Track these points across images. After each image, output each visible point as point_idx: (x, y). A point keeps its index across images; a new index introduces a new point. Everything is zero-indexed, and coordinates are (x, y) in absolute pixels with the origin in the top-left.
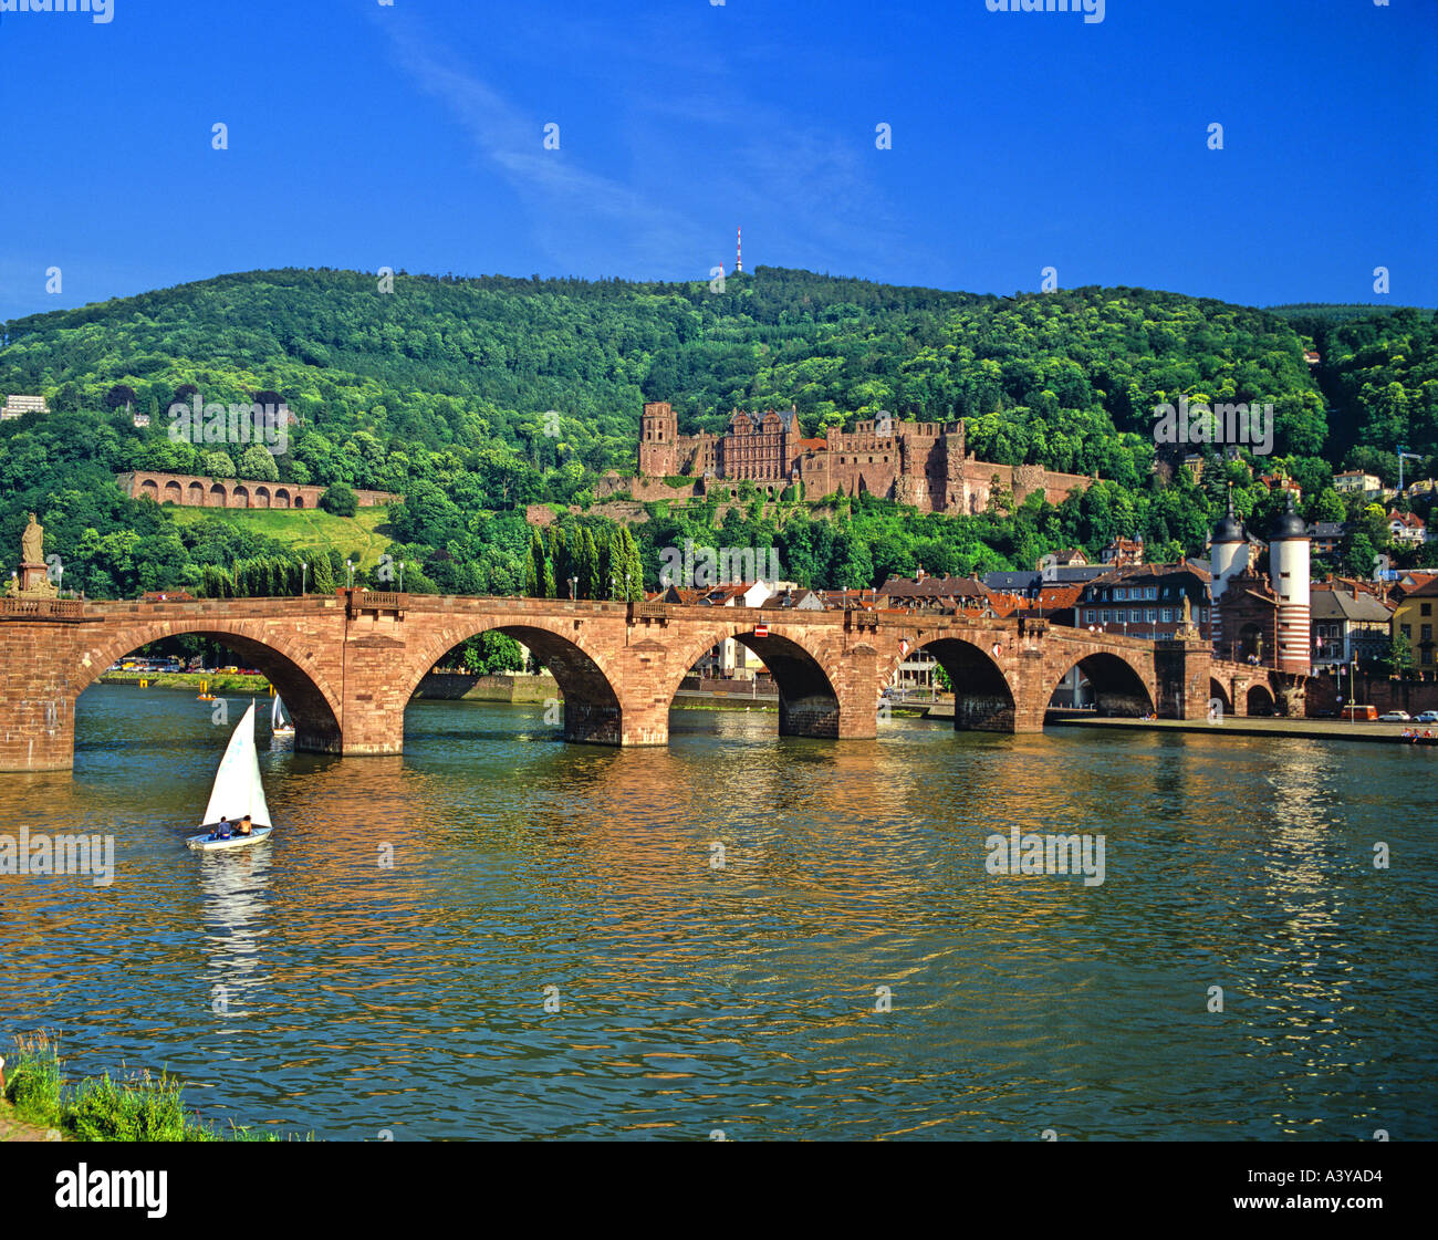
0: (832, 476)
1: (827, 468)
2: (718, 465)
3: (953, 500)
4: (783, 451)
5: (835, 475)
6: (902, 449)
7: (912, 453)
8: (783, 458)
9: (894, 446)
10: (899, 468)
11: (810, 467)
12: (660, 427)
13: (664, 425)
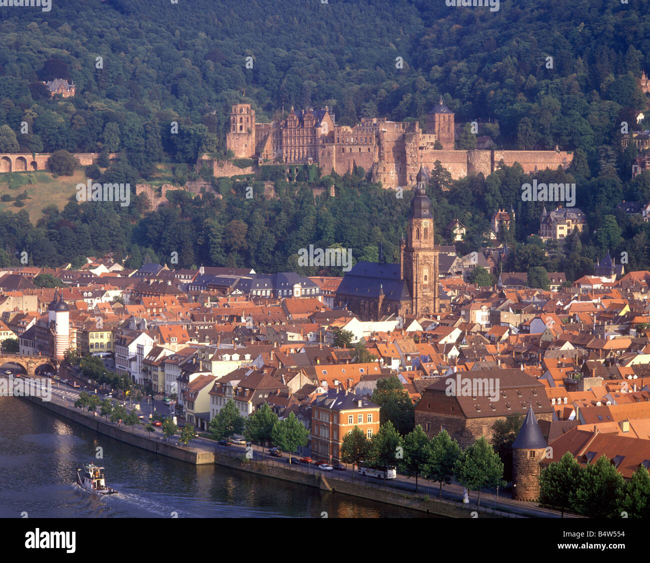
0: (337, 161)
1: (334, 155)
2: (280, 148)
5: (339, 160)
6: (379, 143)
7: (385, 145)
9: (374, 142)
10: (377, 156)
12: (241, 122)
13: (244, 120)
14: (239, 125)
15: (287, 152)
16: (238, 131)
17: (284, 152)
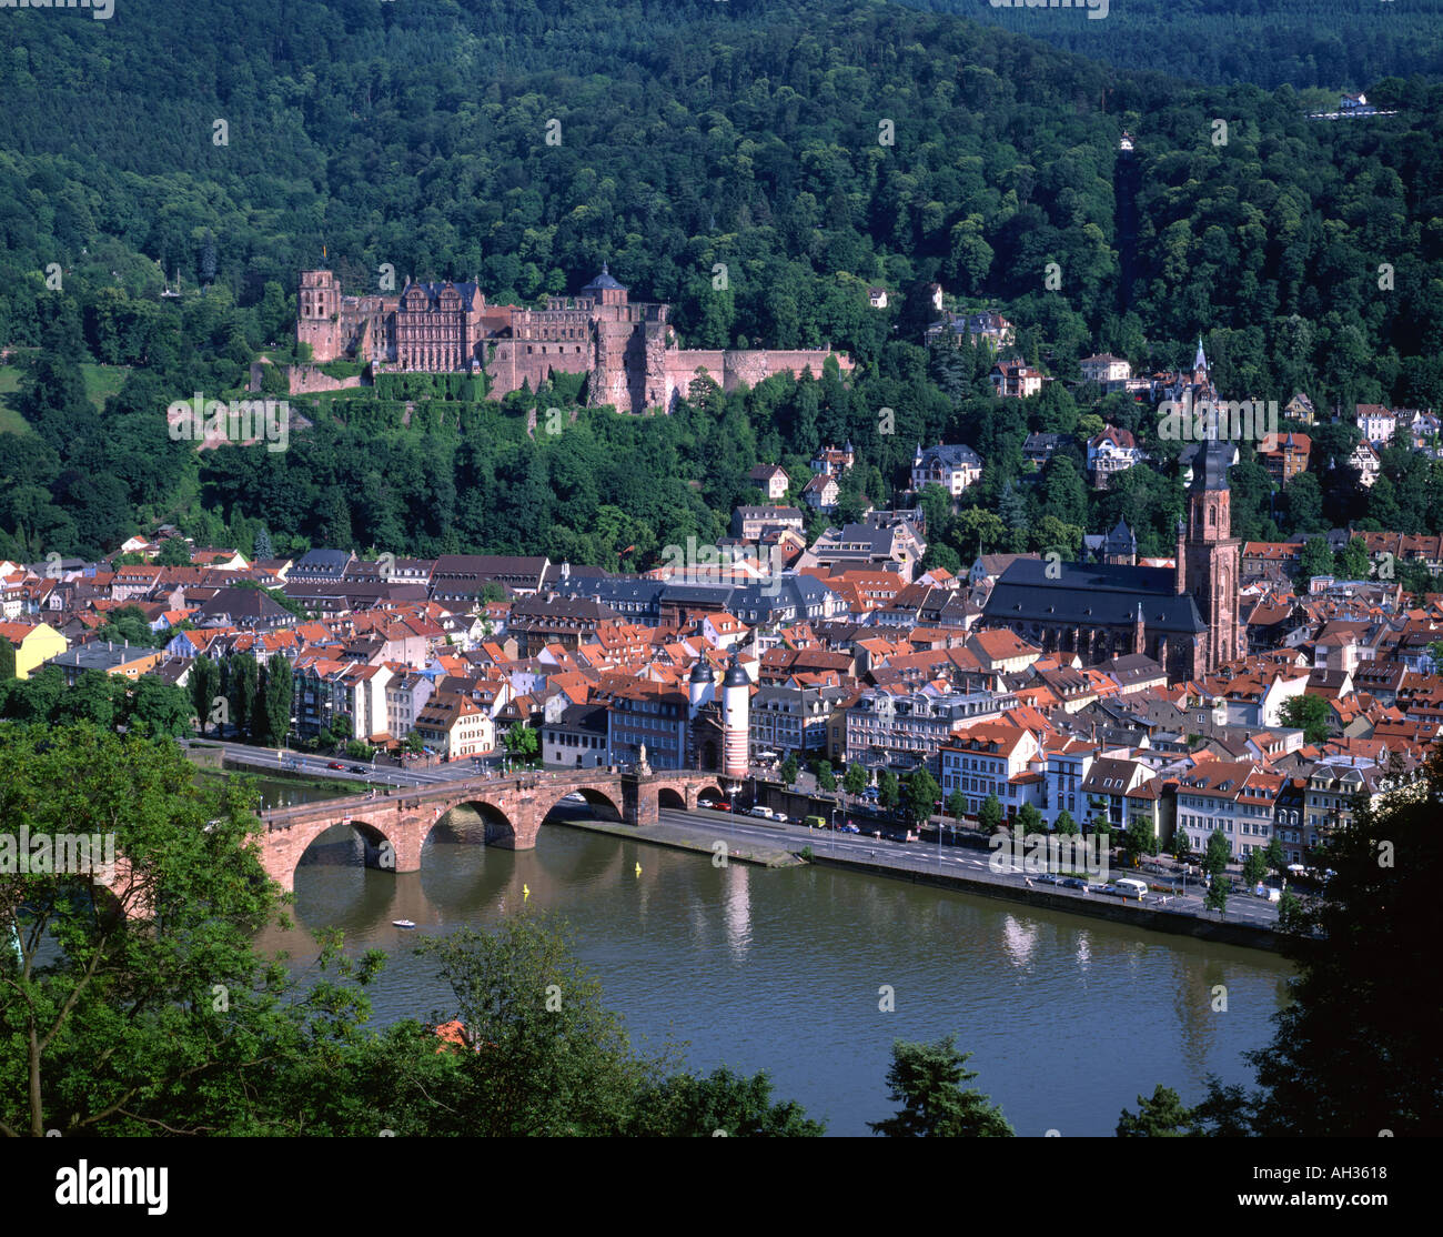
0: (518, 367)
1: (513, 358)
2: (390, 344)
3: (653, 397)
4: (464, 333)
5: (521, 366)
6: (596, 338)
7: (608, 342)
8: (464, 341)
9: (588, 336)
10: (592, 361)
11: (492, 355)
12: (321, 300)
13: (325, 297)
14: (317, 305)
15: (406, 352)
16: (317, 316)
17: (401, 350)
